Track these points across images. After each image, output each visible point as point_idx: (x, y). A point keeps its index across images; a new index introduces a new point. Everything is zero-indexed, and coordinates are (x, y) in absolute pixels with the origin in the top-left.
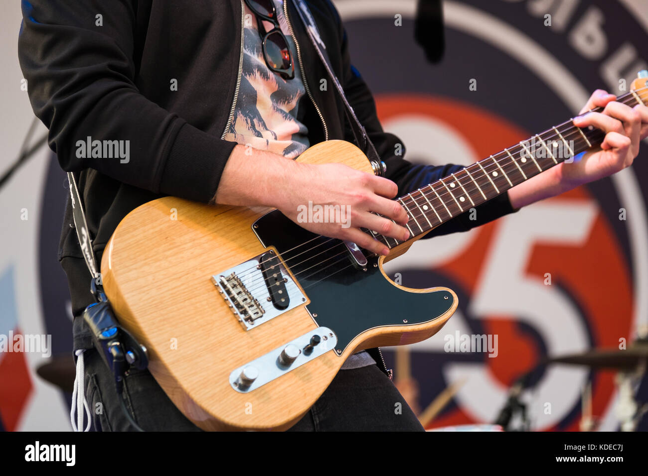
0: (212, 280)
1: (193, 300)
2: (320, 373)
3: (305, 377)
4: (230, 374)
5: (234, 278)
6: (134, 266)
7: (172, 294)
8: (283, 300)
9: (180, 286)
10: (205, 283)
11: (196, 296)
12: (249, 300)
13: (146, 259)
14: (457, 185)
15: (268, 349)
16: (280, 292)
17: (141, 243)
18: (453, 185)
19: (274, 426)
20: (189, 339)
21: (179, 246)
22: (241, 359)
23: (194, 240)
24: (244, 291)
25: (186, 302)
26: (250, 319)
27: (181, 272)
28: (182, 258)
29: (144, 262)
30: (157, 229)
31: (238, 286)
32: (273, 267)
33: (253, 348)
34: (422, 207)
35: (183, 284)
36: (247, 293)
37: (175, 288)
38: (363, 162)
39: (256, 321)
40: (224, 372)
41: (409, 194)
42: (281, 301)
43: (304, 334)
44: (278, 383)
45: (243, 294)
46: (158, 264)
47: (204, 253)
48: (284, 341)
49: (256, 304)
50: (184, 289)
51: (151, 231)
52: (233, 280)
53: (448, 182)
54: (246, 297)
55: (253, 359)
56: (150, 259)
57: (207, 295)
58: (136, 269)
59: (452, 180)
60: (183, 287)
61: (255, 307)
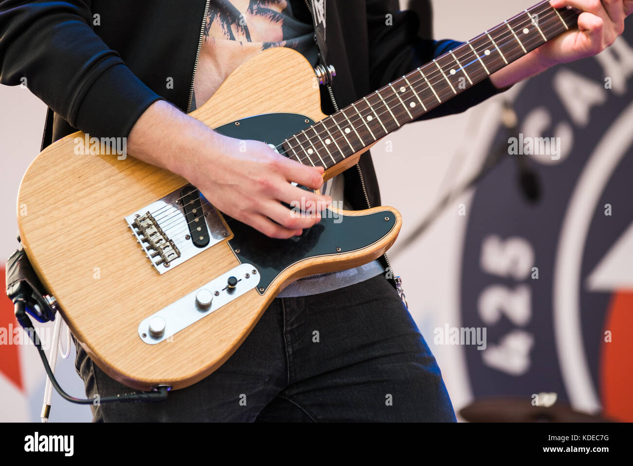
0: (125, 221)
1: (104, 245)
2: (239, 315)
3: (222, 321)
4: (138, 325)
5: (148, 217)
6: (42, 212)
7: (81, 240)
8: (202, 238)
9: (91, 230)
10: (119, 224)
11: (108, 240)
12: (164, 241)
13: (55, 203)
14: (408, 89)
15: (183, 294)
16: (199, 229)
17: (52, 186)
18: (403, 89)
19: (184, 378)
20: (97, 289)
21: (93, 185)
22: (153, 306)
23: (110, 177)
24: (159, 231)
25: (97, 247)
26: (165, 262)
27: (94, 214)
28: (96, 198)
29: (53, 206)
30: (70, 168)
31: (153, 226)
32: (192, 202)
33: (166, 293)
34: (365, 118)
35: (94, 228)
36: (162, 233)
37: (86, 232)
38: (304, 70)
39: (171, 263)
40: (132, 323)
41: (352, 104)
42: (199, 239)
43: (225, 273)
44: (191, 330)
45: (158, 234)
46: (69, 206)
47: (119, 191)
48: (201, 282)
49: (171, 244)
50: (95, 233)
51: (64, 170)
52: (148, 219)
53: (397, 87)
54: (161, 237)
55: (166, 305)
56: (60, 202)
57: (121, 237)
58: (44, 215)
59: (404, 84)
60: (93, 231)
61: (170, 248)
